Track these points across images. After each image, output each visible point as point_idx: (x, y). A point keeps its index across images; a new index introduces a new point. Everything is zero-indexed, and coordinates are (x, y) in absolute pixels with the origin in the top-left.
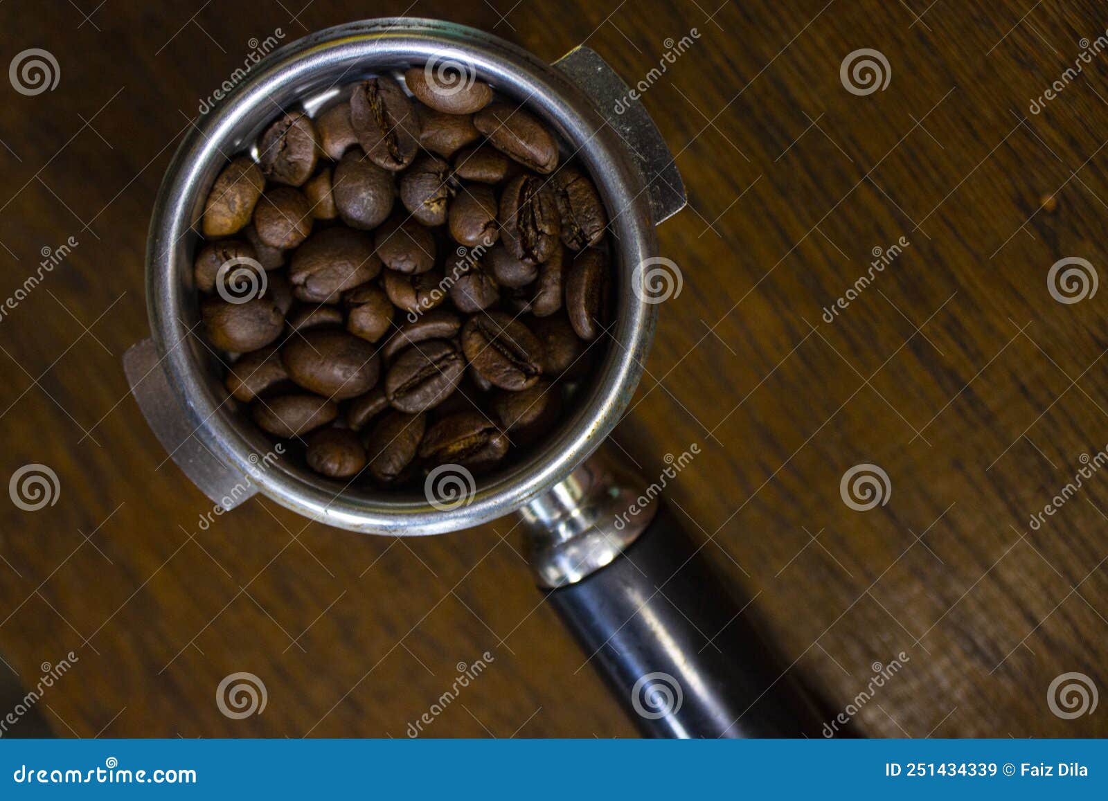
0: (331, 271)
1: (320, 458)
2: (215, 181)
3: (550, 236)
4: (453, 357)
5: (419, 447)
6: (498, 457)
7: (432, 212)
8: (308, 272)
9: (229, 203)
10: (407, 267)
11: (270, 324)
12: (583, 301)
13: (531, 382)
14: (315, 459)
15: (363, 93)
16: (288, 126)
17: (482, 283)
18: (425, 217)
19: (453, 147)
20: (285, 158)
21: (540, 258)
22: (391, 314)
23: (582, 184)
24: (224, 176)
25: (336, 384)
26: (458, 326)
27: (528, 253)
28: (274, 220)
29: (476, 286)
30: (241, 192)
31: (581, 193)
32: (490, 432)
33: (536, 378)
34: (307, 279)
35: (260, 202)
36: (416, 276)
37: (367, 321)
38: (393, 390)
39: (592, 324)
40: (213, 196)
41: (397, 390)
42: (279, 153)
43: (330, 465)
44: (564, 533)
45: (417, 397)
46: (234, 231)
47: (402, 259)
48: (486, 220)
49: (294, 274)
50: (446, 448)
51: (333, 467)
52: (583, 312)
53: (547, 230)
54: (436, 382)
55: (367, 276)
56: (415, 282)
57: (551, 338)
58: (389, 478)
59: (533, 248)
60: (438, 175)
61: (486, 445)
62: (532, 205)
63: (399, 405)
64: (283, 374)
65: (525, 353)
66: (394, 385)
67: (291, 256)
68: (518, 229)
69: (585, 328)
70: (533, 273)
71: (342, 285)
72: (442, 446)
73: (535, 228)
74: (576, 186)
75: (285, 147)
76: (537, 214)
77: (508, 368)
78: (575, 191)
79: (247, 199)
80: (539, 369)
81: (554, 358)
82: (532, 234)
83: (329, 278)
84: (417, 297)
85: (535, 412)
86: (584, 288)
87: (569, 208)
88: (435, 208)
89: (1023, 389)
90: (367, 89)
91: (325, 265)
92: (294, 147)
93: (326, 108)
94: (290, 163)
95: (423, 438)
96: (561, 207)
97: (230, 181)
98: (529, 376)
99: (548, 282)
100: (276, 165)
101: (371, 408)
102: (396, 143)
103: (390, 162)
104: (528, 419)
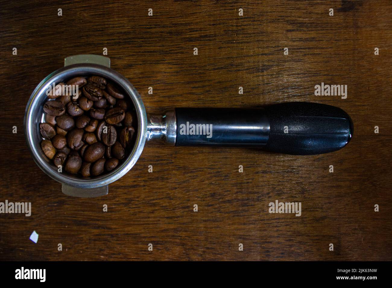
0: (75, 140)
1: (109, 168)
2: (42, 149)
3: (98, 91)
4: (109, 127)
5: (123, 146)
6: (134, 131)
7: (78, 111)
8: (72, 144)
9: (48, 150)
10: (85, 124)
11: (77, 159)
12: (115, 93)
13: (124, 114)
14: (109, 169)
15: (45, 108)
16: (42, 128)
17: (99, 111)
18: (78, 113)
19: (69, 99)
20: (48, 133)
21: (101, 95)
22: (93, 134)
23: (93, 77)
24: (42, 147)
25: (98, 155)
26: (104, 122)
27: (98, 97)
28: (57, 143)
29: (98, 112)
30: (47, 146)
31: (94, 79)
32: (127, 130)
33: (124, 113)
34: (73, 145)
35: (53, 144)
36: (89, 123)
37: (91, 139)
38: (107, 144)
39: (121, 94)
40: (44, 152)
41: (108, 143)
42: (47, 134)
43: (112, 167)
44: (165, 132)
45: (112, 140)
46: (55, 153)
47: (83, 124)
48: (86, 101)
49: (71, 147)
50: (126, 141)
51: (113, 166)
52: (117, 94)
53: (96, 90)
54: (112, 134)
55: (82, 133)
56: (89, 124)
57: (120, 105)
58: (124, 157)
59: (98, 95)
60: (72, 105)
61: (130, 132)
62: (89, 90)
63: (111, 144)
64: (90, 164)
65: (118, 112)
66: (106, 143)
67: (68, 146)
68: (92, 96)
69: (121, 96)
70: (104, 100)
71: (80, 139)
72: (125, 142)
73: (94, 92)
74: (92, 79)
75: (46, 131)
76: (92, 90)
77: (118, 117)
78: (93, 80)
79: (50, 146)
80: (123, 111)
81: (124, 107)
82: (95, 94)
83: (76, 141)
84: (92, 126)
85: (131, 118)
86: (112, 91)
87: (96, 83)
88: (78, 110)
89: (214, 25)
90: (46, 107)
91: (73, 140)
92: (47, 130)
93: (45, 118)
94: (50, 133)
95: (121, 145)
96: (95, 85)
97: (44, 146)
98: (122, 114)
99: (108, 98)
100: (49, 136)
101: (108, 151)
102: (59, 108)
103: (62, 112)
104: (132, 121)
